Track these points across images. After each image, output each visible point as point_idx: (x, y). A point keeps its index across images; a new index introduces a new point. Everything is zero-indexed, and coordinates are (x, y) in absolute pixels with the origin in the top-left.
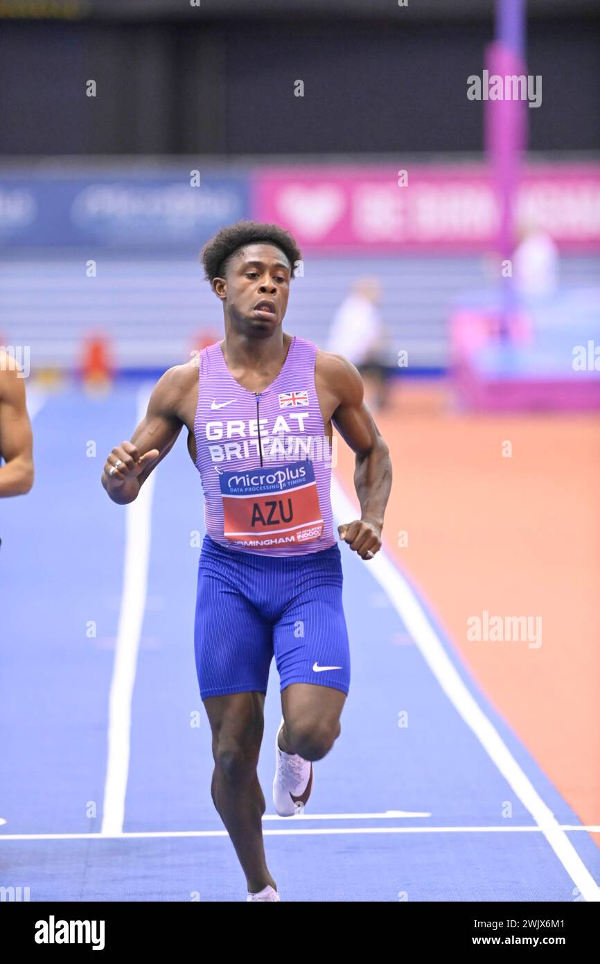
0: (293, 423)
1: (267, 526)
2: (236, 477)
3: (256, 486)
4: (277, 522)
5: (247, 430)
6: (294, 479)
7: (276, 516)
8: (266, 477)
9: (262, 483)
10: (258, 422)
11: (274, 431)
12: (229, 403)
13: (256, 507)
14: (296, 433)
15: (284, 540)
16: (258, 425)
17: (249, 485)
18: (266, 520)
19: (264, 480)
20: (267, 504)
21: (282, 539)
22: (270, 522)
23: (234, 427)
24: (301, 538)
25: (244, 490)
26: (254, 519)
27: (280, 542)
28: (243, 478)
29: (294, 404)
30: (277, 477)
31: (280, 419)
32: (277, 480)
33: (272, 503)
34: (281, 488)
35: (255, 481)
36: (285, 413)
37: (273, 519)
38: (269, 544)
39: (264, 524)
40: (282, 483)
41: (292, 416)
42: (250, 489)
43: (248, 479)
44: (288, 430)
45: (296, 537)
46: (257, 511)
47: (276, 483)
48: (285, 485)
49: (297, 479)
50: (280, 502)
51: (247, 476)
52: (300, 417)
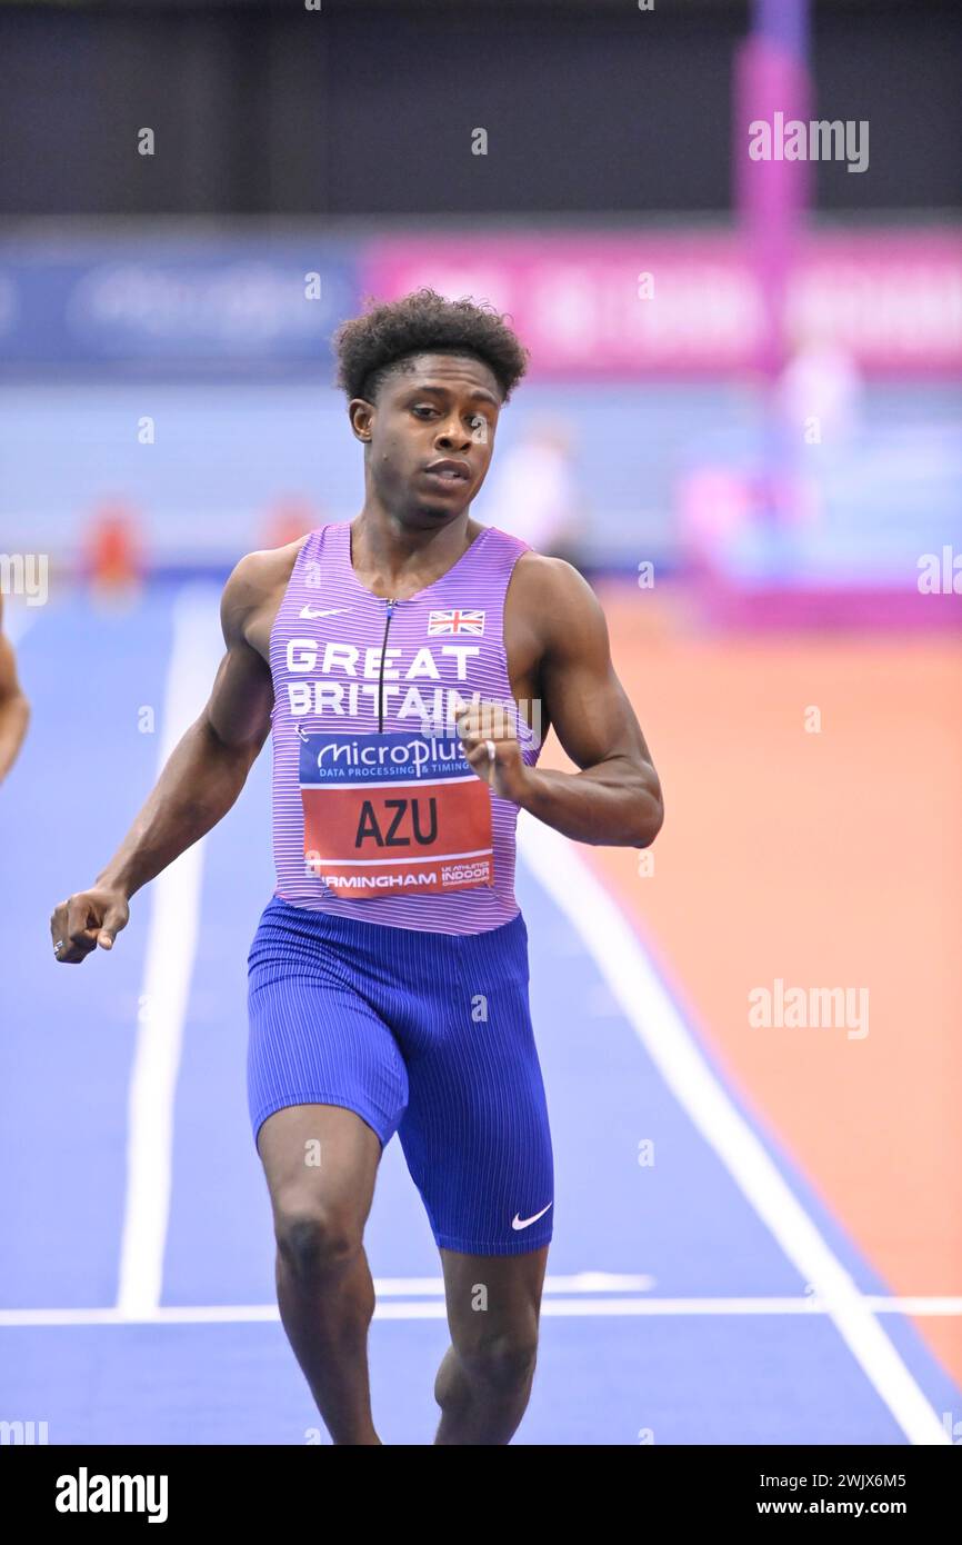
0: (447, 665)
1: (386, 848)
2: (334, 746)
3: (369, 767)
4: (405, 842)
5: (360, 665)
6: (446, 762)
7: (405, 829)
8: (390, 750)
9: (382, 761)
10: (384, 654)
11: (410, 675)
12: (334, 612)
13: (367, 807)
14: (448, 681)
15: (417, 879)
16: (383, 659)
17: (356, 762)
18: (384, 837)
19: (387, 755)
20: (389, 804)
21: (412, 877)
22: (391, 841)
23: (336, 654)
24: (450, 880)
25: (346, 772)
26: (362, 833)
27: (407, 882)
28: (348, 748)
29: (455, 630)
30: (412, 751)
31: (424, 654)
32: (412, 756)
33: (398, 803)
34: (419, 775)
35: (369, 756)
36: (435, 645)
37: (397, 835)
38: (386, 884)
39: (380, 843)
40: (421, 765)
41: (447, 650)
42: (358, 772)
43: (355, 751)
44: (435, 674)
45: (439, 875)
46: (368, 816)
47: (409, 763)
48: (425, 770)
49: (450, 761)
50: (415, 803)
51: (355, 744)
52: (462, 653)
